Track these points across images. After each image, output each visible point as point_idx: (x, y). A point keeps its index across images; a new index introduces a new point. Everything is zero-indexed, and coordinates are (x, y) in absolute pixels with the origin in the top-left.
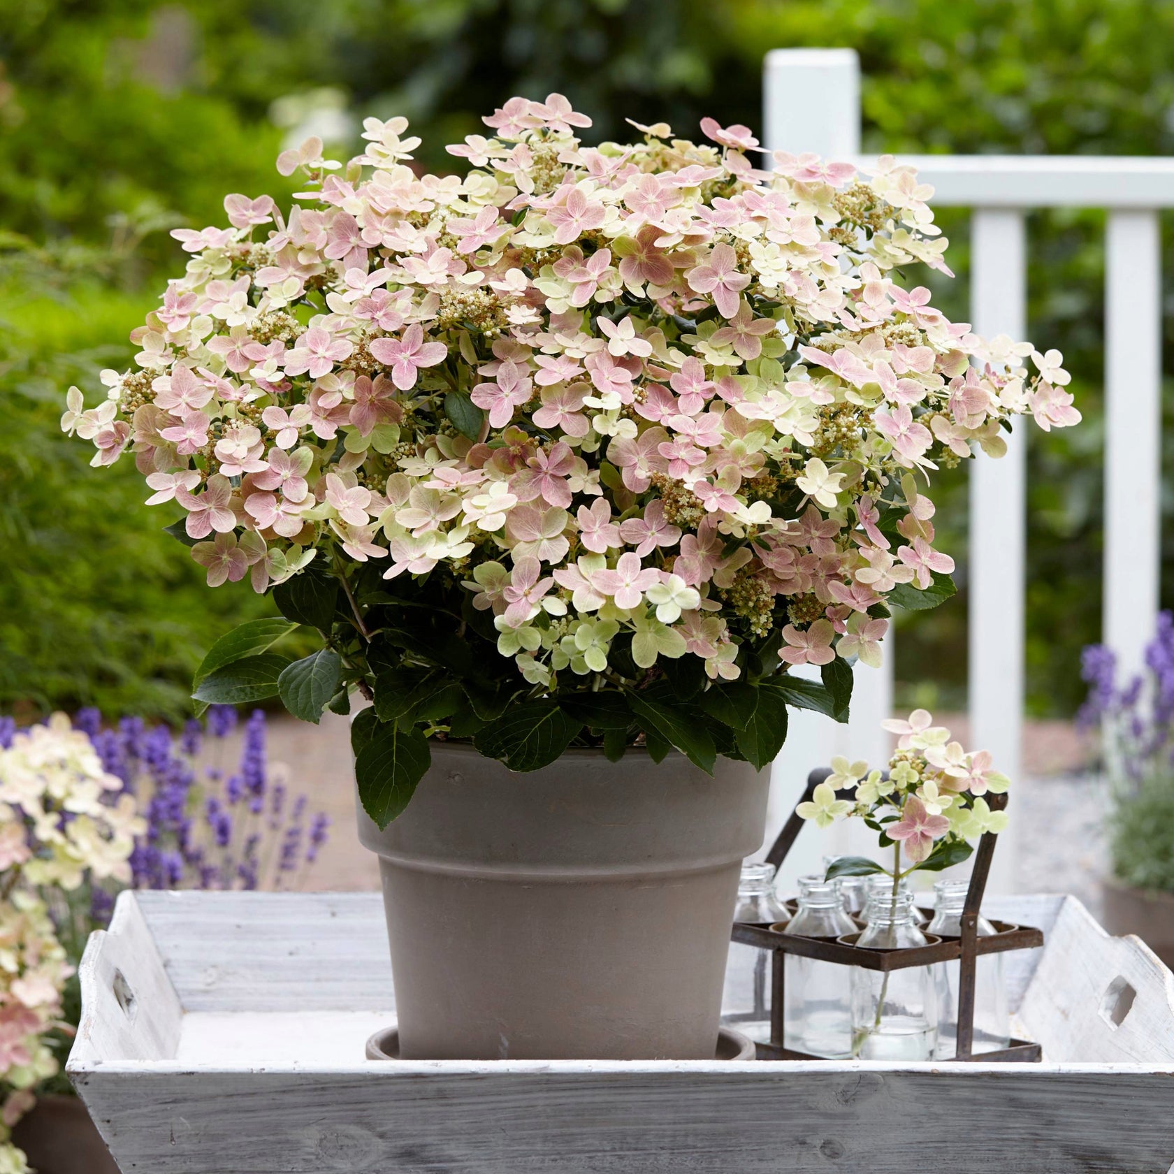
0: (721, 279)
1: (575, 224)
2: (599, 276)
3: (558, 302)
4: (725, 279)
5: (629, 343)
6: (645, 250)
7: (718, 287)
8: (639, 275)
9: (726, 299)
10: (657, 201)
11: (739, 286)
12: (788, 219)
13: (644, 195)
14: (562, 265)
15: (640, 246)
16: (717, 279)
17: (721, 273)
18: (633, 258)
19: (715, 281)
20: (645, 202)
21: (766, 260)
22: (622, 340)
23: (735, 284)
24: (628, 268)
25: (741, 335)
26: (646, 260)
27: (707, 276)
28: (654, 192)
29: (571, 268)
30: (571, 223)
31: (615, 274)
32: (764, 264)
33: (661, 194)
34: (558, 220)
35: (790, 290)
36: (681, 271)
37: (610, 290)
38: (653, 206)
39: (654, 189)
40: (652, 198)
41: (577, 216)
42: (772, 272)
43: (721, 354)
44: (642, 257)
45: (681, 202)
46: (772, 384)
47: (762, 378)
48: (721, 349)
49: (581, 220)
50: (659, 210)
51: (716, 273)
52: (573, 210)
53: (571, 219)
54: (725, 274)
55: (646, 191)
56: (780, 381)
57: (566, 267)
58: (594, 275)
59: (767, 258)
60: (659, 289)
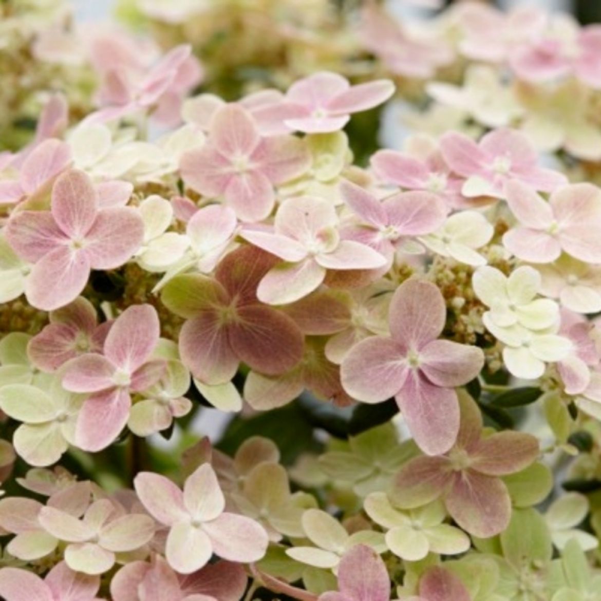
0: (413, 362)
1: (73, 255)
2: (136, 374)
3: (42, 434)
4: (424, 359)
5: (212, 529)
6: (237, 298)
7: (409, 381)
8: (224, 355)
9: (427, 408)
10: (253, 166)
11: (455, 375)
12: (544, 195)
13: (223, 153)
14: (49, 342)
15: (224, 290)
16: (404, 363)
17: (413, 346)
18: (208, 317)
19: (402, 367)
20: (226, 170)
21: (512, 308)
22: (196, 525)
23: (447, 371)
24: (199, 341)
25: (459, 474)
26: (239, 319)
27: (382, 358)
28: (245, 145)
29: (70, 345)
30: (65, 250)
31: (172, 364)
32: (509, 318)
33: (262, 151)
34: (32, 245)
35: (574, 378)
36: (319, 342)
37: (161, 402)
38: (245, 180)
39: (245, 138)
40: (241, 160)
41: (77, 233)
42: (529, 337)
43: (419, 522)
44: (229, 312)
45: (306, 168)
46: (527, 569)
47: (507, 560)
48: (418, 511)
49: (86, 243)
50: (259, 190)
51: (402, 349)
52: (67, 220)
53: (64, 242)
54: (421, 348)
55: (227, 146)
56: (543, 558)
57: (59, 346)
58: (123, 373)
59: (514, 302)
60: (272, 384)
